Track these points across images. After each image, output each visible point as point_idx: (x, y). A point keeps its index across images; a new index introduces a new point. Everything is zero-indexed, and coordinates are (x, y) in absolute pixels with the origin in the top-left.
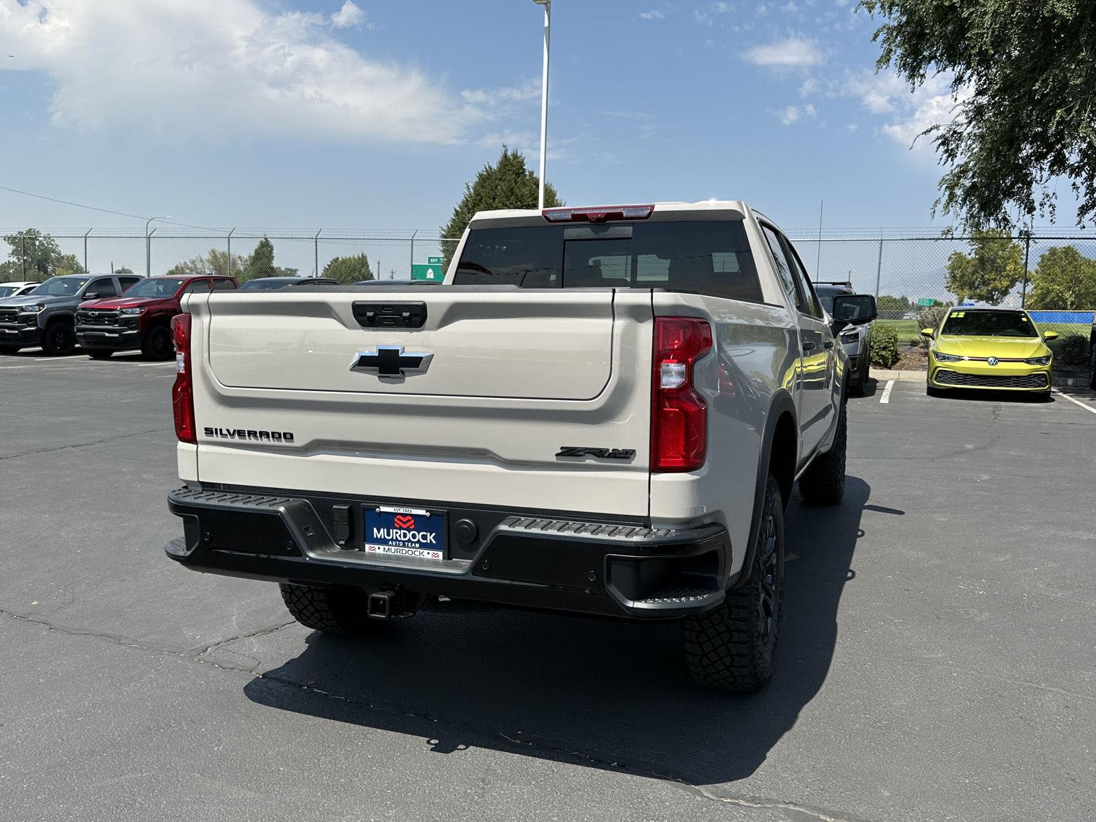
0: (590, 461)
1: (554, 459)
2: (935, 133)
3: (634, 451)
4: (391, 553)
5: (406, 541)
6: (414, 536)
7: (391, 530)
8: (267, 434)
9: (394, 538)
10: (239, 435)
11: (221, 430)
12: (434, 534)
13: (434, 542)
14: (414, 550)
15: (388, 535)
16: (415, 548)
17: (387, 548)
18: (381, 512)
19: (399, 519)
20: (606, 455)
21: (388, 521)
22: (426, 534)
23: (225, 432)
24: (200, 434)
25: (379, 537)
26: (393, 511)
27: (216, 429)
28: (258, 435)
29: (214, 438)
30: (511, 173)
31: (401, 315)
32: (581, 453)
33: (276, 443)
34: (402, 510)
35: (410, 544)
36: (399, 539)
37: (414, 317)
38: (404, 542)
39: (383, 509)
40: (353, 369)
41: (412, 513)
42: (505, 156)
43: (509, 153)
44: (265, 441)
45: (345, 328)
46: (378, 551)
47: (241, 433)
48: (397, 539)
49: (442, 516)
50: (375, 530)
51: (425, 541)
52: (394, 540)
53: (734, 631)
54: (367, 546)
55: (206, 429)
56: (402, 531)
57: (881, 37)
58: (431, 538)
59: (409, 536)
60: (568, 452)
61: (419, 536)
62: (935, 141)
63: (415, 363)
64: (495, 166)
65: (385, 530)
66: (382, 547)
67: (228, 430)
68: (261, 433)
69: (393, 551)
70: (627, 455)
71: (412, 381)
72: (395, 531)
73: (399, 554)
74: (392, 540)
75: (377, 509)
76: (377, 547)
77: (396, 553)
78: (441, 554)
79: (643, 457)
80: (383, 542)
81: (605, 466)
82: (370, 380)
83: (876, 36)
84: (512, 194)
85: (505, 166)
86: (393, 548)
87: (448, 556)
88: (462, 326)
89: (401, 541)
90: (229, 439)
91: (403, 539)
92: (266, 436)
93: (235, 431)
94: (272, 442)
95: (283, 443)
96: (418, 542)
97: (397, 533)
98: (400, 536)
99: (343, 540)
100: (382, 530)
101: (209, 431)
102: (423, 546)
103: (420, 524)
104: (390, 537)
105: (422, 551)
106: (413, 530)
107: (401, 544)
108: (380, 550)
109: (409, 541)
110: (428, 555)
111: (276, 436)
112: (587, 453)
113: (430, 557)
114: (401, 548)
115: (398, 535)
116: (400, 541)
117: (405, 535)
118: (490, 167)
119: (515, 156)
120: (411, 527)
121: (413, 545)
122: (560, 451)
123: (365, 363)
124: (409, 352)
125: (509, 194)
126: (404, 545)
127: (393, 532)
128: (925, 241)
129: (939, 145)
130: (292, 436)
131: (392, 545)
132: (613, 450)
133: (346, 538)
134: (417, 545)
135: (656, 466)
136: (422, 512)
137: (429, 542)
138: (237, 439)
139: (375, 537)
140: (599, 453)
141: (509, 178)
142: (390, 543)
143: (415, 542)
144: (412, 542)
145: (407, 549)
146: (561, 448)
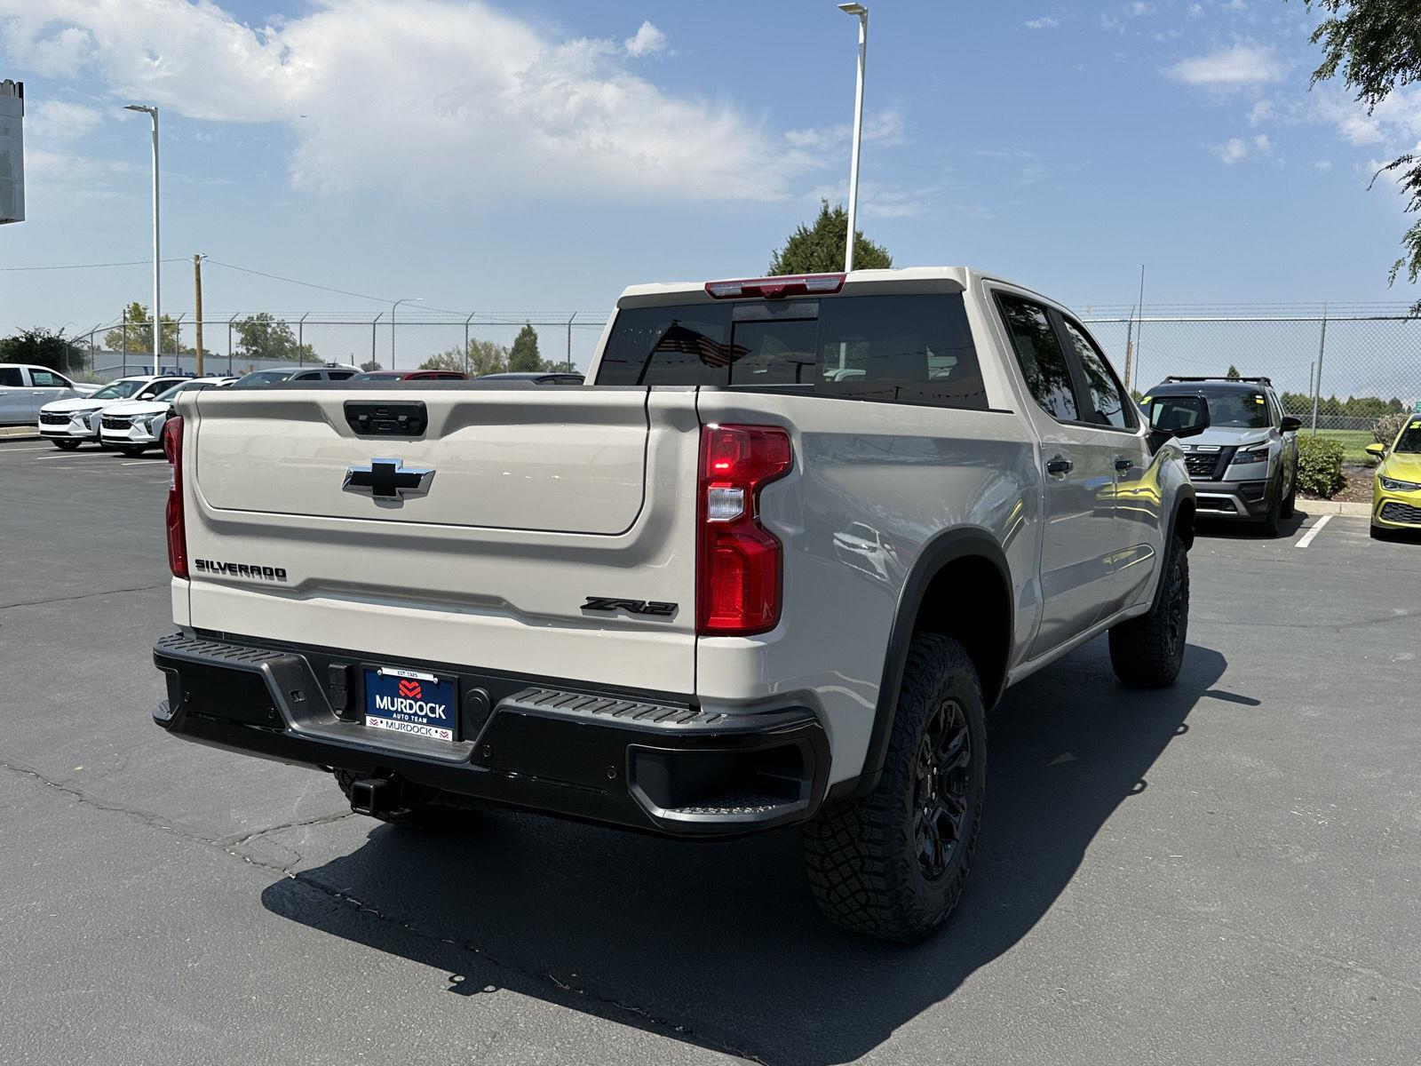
0: (623, 617)
1: (579, 613)
2: (1405, 167)
3: (677, 605)
4: (394, 729)
5: (412, 714)
6: (421, 708)
7: (395, 699)
8: (259, 570)
9: (399, 710)
10: (230, 570)
11: (212, 563)
12: (443, 707)
13: (444, 718)
14: (420, 726)
15: (393, 705)
16: (422, 723)
17: (390, 722)
18: (383, 675)
19: (404, 685)
20: (642, 609)
21: (392, 687)
23: (216, 566)
24: (192, 569)
25: (382, 707)
26: (397, 675)
27: (207, 562)
28: (249, 571)
29: (206, 573)
30: (831, 235)
31: (397, 419)
32: (612, 606)
34: (407, 674)
35: (416, 718)
36: (404, 711)
37: (411, 422)
38: (410, 715)
39: (386, 671)
40: (345, 488)
41: (418, 678)
42: (825, 213)
43: (831, 210)
44: (256, 579)
45: (340, 437)
46: (380, 726)
47: (231, 567)
48: (402, 712)
49: (452, 683)
50: (378, 697)
51: (433, 716)
52: (399, 713)
53: (867, 857)
54: (368, 719)
55: (197, 561)
56: (408, 701)
57: (1324, 38)
58: (440, 711)
59: (416, 707)
60: (596, 604)
61: (427, 709)
62: (1404, 177)
63: (413, 482)
64: (811, 228)
65: (389, 698)
66: (384, 721)
67: (219, 564)
68: (253, 569)
69: (397, 726)
70: (667, 610)
71: (412, 506)
72: (400, 700)
73: (403, 731)
74: (396, 712)
75: (379, 671)
76: (379, 720)
77: (400, 730)
78: (450, 733)
79: (687, 614)
80: (387, 714)
81: (636, 624)
82: (363, 502)
83: (1316, 36)
84: (832, 262)
85: (825, 227)
86: (397, 723)
87: (459, 737)
88: (470, 434)
90: (220, 575)
91: (409, 711)
92: (257, 572)
93: (226, 564)
94: (264, 580)
95: (276, 581)
96: (426, 715)
97: (402, 703)
98: (405, 707)
99: (340, 709)
100: (385, 698)
101: (200, 564)
102: (431, 722)
103: (428, 692)
104: (394, 709)
105: (429, 728)
106: (420, 700)
107: (407, 717)
108: (382, 724)
109: (415, 714)
110: (436, 733)
111: (268, 572)
112: (620, 606)
113: (437, 736)
114: (406, 724)
115: (403, 706)
116: (405, 714)
117: (411, 707)
118: (804, 229)
119: (838, 213)
120: (417, 696)
121: (420, 719)
122: (586, 603)
123: (357, 480)
124: (407, 467)
125: (828, 263)
126: (409, 720)
127: (398, 701)
128: (1388, 321)
129: (1409, 185)
130: (284, 571)
131: (397, 719)
132: (650, 603)
133: (343, 707)
134: (425, 721)
135: (704, 628)
136: (429, 677)
137: (438, 716)
138: (228, 575)
139: (378, 707)
140: (634, 607)
141: (829, 242)
142: (395, 716)
143: (422, 717)
144: (419, 716)
145: (413, 725)
146: (588, 598)
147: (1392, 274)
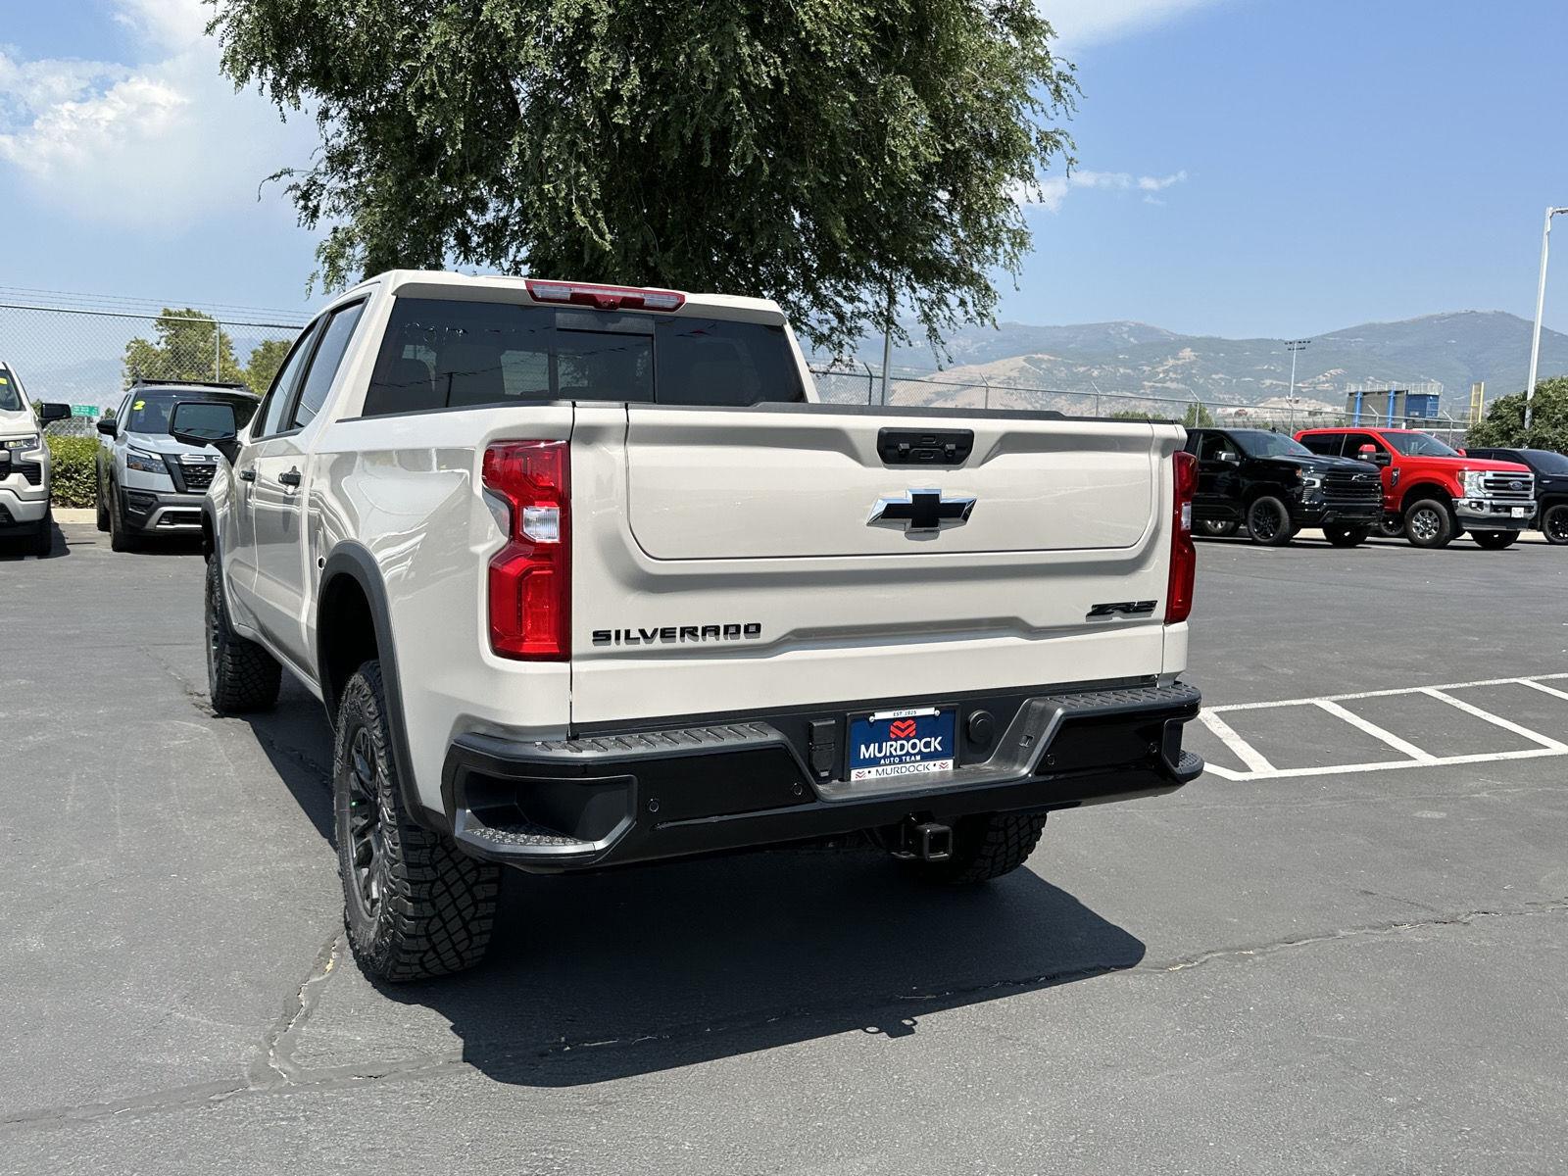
0: (1114, 619)
1: (1083, 621)
2: (286, 181)
3: (1155, 602)
4: (885, 776)
5: (904, 755)
6: (914, 746)
7: (884, 744)
8: (716, 630)
9: (888, 754)
10: (662, 636)
11: (628, 632)
12: (940, 738)
13: (940, 749)
14: (916, 765)
15: (880, 751)
16: (917, 761)
17: (880, 769)
18: (875, 721)
19: (897, 727)
20: (1132, 609)
21: (882, 732)
22: (928, 739)
23: (634, 634)
24: (581, 639)
25: (867, 756)
26: (893, 717)
27: (618, 633)
28: (699, 633)
29: (613, 647)
31: (943, 447)
32: (1109, 610)
33: (730, 642)
34: (904, 714)
35: (908, 758)
36: (894, 753)
38: (900, 757)
39: (880, 716)
40: (874, 522)
41: (917, 714)
44: (711, 641)
46: (868, 777)
47: (667, 634)
48: (891, 755)
49: (955, 712)
50: (863, 747)
51: (928, 750)
52: (889, 757)
54: (854, 773)
55: (596, 634)
56: (899, 742)
58: (935, 744)
59: (908, 746)
60: (1100, 610)
61: (920, 745)
62: (286, 192)
63: (959, 512)
65: (877, 745)
66: (873, 770)
67: (642, 632)
68: (705, 630)
69: (889, 771)
70: (1148, 607)
71: (949, 535)
72: (889, 743)
73: (896, 774)
74: (885, 757)
75: (871, 719)
76: (866, 770)
77: (892, 775)
78: (950, 762)
79: (1160, 611)
80: (874, 762)
81: (1128, 622)
82: (895, 537)
86: (889, 768)
87: (960, 764)
89: (897, 756)
90: (642, 645)
91: (899, 753)
92: (713, 633)
93: (656, 630)
94: (723, 641)
95: (743, 640)
96: (920, 751)
97: (891, 746)
98: (895, 750)
99: (826, 770)
100: (872, 745)
101: (601, 637)
102: (926, 757)
103: (924, 727)
104: (884, 754)
105: (926, 763)
106: (914, 738)
107: (897, 760)
108: (871, 774)
109: (908, 753)
110: (934, 767)
111: (733, 630)
112: (1116, 609)
113: (937, 769)
114: (899, 766)
115: (892, 749)
116: (894, 757)
117: (902, 747)
120: (911, 735)
121: (913, 758)
122: (1090, 610)
124: (948, 497)
126: (901, 761)
127: (888, 746)
129: (297, 199)
130: (758, 627)
131: (886, 765)
132: (1138, 603)
133: (830, 767)
134: (918, 758)
135: (1170, 616)
136: (930, 711)
137: (933, 750)
138: (658, 643)
139: (862, 757)
140: (1127, 608)
142: (882, 762)
143: (915, 755)
144: (911, 755)
145: (908, 765)
146: (1093, 606)
147: (308, 287)
